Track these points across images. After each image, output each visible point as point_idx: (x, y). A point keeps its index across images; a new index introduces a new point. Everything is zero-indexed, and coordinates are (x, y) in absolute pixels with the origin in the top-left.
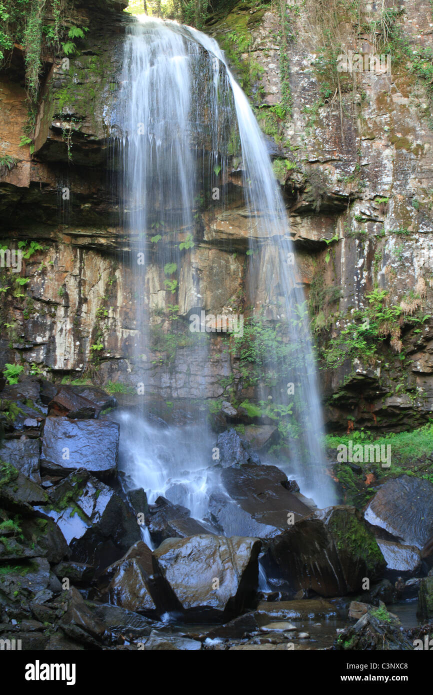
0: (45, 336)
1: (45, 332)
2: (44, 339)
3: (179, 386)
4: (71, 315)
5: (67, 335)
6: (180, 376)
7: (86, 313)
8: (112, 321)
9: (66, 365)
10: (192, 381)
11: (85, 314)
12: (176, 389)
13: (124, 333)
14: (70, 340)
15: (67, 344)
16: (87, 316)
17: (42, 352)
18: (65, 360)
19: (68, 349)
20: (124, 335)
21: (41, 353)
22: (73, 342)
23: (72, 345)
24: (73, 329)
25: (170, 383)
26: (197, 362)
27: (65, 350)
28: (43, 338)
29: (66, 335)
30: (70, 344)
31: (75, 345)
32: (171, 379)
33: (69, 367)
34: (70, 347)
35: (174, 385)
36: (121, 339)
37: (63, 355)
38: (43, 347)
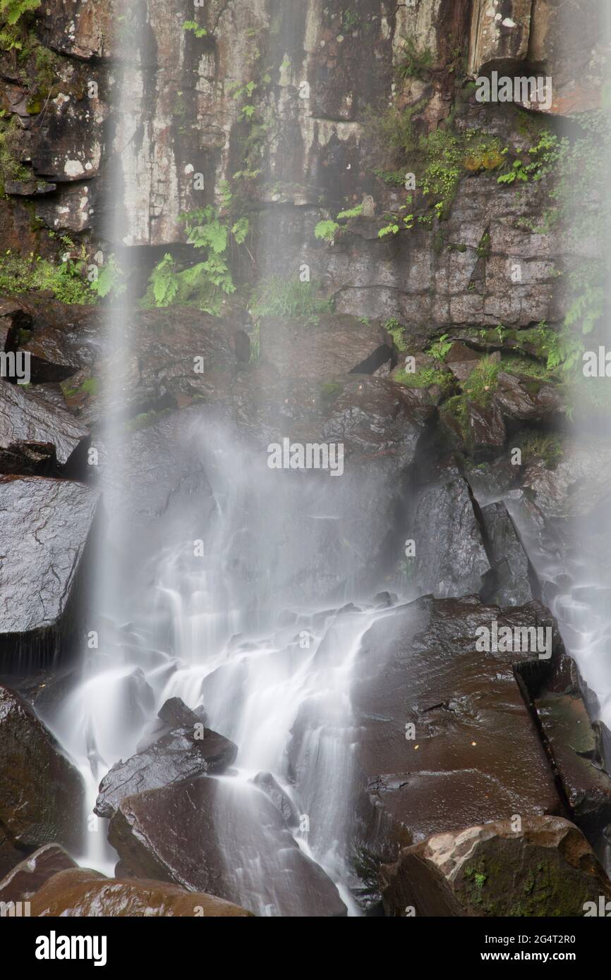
0: (89, 158)
1: (89, 146)
2: (89, 166)
3: (456, 289)
4: (166, 90)
5: (156, 148)
6: (462, 258)
7: (210, 80)
8: (288, 97)
9: (155, 231)
10: (491, 276)
11: (207, 85)
12: (448, 297)
13: (321, 131)
14: (165, 161)
15: (158, 174)
16: (215, 87)
17: (84, 201)
18: (152, 217)
19: (161, 188)
20: (321, 137)
21: (82, 206)
22: (173, 168)
23: (173, 176)
24: (173, 130)
25: (433, 279)
26: (511, 218)
27: (152, 193)
28: (84, 163)
29: (152, 149)
30: (167, 172)
31: (180, 175)
32: (436, 267)
33: (167, 237)
34: (166, 182)
35: (442, 285)
36: (314, 149)
37: (146, 206)
38: (86, 189)
